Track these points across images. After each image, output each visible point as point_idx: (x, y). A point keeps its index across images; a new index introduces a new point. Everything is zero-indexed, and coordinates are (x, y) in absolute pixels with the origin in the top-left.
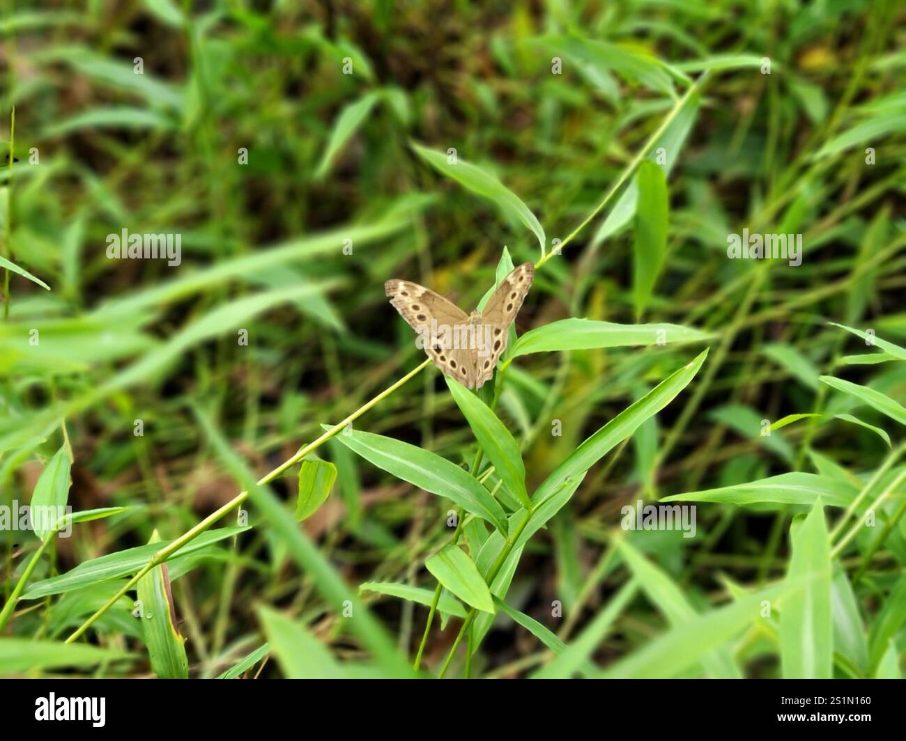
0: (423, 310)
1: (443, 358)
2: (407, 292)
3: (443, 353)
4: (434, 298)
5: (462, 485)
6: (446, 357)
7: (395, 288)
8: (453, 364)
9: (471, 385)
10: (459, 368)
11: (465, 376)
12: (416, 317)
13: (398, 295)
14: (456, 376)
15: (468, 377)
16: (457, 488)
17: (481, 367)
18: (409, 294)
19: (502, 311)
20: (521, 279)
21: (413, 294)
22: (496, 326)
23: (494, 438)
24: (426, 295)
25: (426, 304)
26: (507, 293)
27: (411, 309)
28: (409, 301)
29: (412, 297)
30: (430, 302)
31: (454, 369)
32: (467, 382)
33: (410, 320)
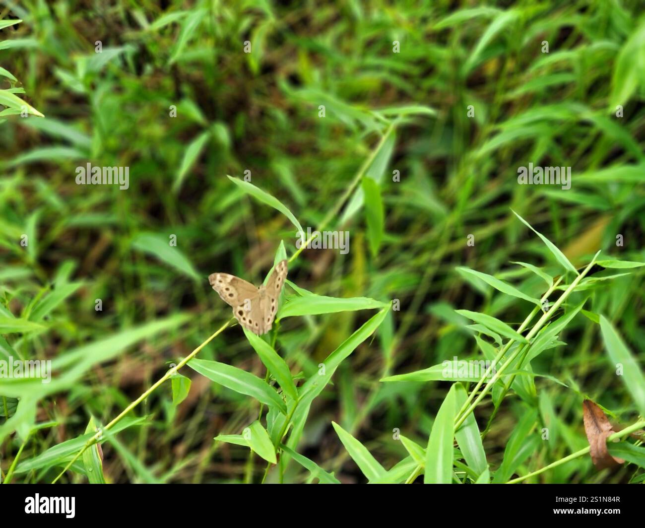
0: (232, 290)
1: (244, 319)
2: (222, 280)
3: (244, 315)
4: (238, 281)
5: (259, 387)
6: (246, 318)
7: (215, 279)
8: (250, 322)
9: (261, 333)
10: (254, 323)
11: (257, 328)
12: (227, 294)
13: (217, 283)
14: (252, 329)
15: (259, 328)
16: (256, 389)
17: (266, 321)
18: (223, 281)
19: (274, 288)
20: (282, 269)
21: (225, 281)
22: (272, 297)
23: (273, 362)
24: (233, 280)
25: (234, 286)
26: (276, 277)
27: (224, 291)
28: (223, 286)
29: (225, 283)
30: (235, 284)
31: (251, 325)
32: (259, 331)
33: (225, 298)
